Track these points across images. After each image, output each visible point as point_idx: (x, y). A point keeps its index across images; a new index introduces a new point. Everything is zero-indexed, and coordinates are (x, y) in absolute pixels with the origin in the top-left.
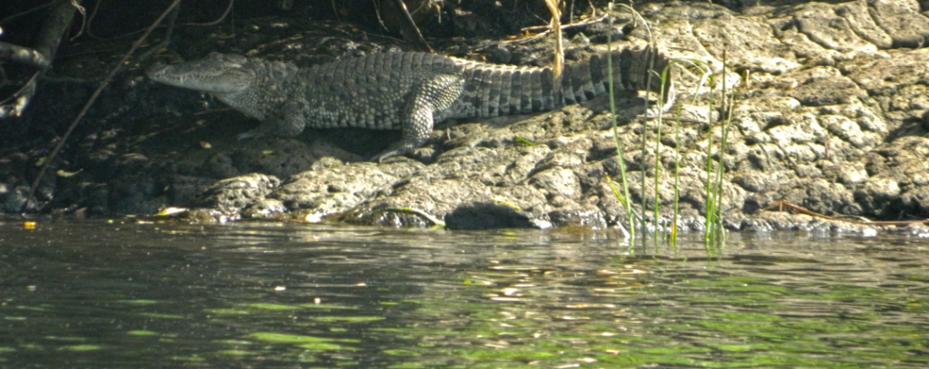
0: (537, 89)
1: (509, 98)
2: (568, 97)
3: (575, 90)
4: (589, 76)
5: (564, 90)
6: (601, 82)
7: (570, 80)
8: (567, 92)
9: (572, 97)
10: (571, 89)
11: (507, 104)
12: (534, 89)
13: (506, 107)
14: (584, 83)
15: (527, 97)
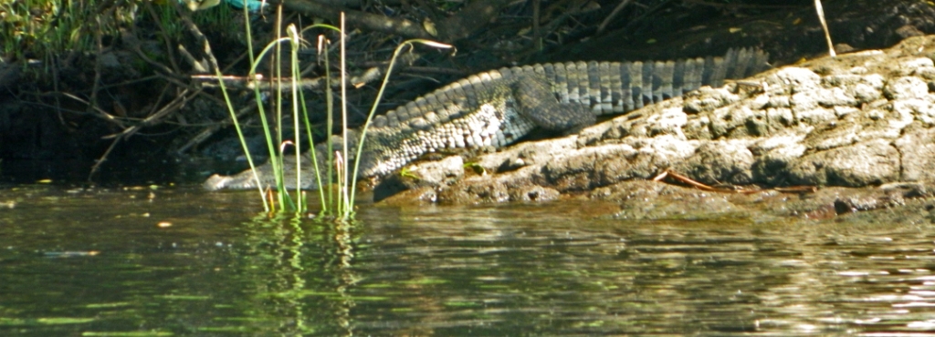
0: (616, 81)
1: (588, 89)
2: (646, 94)
3: (655, 89)
4: (671, 79)
5: (644, 85)
6: (681, 89)
7: (651, 78)
8: (645, 89)
9: (650, 96)
10: (650, 87)
11: (587, 95)
12: (613, 82)
13: (586, 99)
14: (664, 84)
15: (607, 89)
